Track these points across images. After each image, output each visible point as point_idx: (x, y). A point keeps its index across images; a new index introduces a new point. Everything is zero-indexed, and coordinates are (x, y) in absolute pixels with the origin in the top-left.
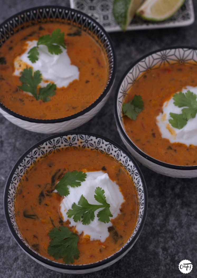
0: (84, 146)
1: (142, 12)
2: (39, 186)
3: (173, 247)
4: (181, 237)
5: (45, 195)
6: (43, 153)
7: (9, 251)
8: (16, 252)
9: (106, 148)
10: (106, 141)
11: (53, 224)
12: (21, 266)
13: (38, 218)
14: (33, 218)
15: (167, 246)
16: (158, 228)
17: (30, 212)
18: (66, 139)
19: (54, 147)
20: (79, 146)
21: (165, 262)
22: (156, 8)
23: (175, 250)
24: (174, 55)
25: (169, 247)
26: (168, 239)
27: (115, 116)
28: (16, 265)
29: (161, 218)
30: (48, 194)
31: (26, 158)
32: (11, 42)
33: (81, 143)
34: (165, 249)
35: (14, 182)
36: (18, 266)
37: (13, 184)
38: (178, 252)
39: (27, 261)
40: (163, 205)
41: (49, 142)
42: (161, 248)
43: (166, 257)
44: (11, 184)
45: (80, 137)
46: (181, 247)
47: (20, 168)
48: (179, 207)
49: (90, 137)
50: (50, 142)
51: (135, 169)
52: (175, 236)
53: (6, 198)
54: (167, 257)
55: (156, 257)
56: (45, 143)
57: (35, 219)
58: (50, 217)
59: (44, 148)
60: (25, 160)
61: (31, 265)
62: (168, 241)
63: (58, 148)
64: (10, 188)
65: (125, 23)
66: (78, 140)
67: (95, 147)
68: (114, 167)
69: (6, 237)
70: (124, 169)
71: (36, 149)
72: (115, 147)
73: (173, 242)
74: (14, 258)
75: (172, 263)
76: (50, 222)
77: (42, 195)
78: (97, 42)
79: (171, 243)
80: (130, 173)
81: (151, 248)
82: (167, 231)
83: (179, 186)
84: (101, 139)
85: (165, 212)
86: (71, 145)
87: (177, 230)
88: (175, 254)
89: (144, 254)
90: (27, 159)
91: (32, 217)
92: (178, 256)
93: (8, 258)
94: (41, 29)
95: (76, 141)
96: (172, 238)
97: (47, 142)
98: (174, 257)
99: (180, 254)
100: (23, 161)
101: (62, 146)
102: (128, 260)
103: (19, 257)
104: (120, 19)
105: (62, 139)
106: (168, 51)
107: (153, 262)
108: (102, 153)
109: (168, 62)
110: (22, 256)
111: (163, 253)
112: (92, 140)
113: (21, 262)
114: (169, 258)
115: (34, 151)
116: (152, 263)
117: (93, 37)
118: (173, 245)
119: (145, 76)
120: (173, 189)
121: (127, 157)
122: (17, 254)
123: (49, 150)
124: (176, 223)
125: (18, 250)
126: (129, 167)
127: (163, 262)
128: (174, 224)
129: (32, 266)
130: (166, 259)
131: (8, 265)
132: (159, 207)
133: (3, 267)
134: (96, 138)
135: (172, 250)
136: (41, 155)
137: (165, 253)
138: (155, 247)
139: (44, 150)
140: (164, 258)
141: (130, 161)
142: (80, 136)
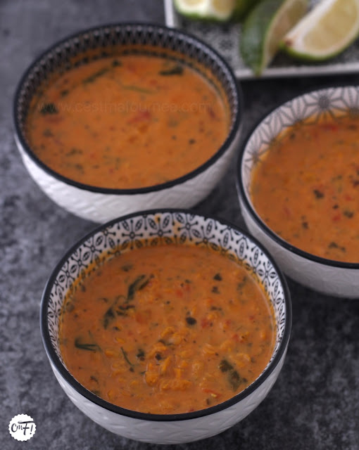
0: (183, 238)
1: (289, 43)
2: (106, 300)
3: (339, 420)
4: (353, 405)
5: (116, 314)
6: (112, 242)
7: (46, 420)
8: (57, 422)
9: (221, 237)
10: (222, 223)
11: (126, 358)
12: (65, 446)
13: (100, 348)
14: (91, 350)
15: (327, 418)
16: (313, 389)
17: (87, 340)
18: (153, 221)
19: (132, 235)
20: (175, 236)
21: (323, 445)
22: (312, 38)
23: (342, 425)
24: (341, 98)
25: (331, 419)
26: (330, 407)
27: (237, 187)
28: (57, 444)
29: (318, 373)
30: (122, 311)
31: (82, 247)
32: (66, 82)
33: (179, 229)
34: (323, 423)
35: (60, 283)
36: (60, 445)
37: (58, 287)
38: (347, 428)
39: (76, 437)
40: (321, 352)
41: (123, 224)
42: (318, 421)
43: (326, 436)
44: (54, 286)
45: (178, 219)
46: (352, 420)
47: (72, 263)
48: (349, 356)
49: (193, 217)
50: (125, 225)
51: (271, 266)
52: (342, 403)
53: (45, 306)
54: (328, 437)
55: (308, 436)
56: (116, 226)
57: (95, 351)
58: (122, 348)
59: (114, 234)
60: (80, 250)
61: (84, 444)
62: (329, 411)
63: (139, 238)
64: (53, 291)
65: (259, 62)
66: (173, 224)
67: (203, 237)
68: (235, 273)
69: (41, 398)
70: (252, 274)
71: (100, 234)
72: (237, 232)
73: (339, 411)
74: (54, 432)
75: (335, 446)
76: (122, 355)
77: (110, 313)
78: (211, 81)
79: (334, 413)
80: (261, 278)
81: (299, 420)
82: (327, 395)
83: (350, 323)
84: (213, 221)
85: (324, 364)
86: (160, 233)
87: (346, 393)
88: (341, 432)
89: (285, 430)
90: (84, 250)
91: (90, 347)
92: (347, 434)
93: (43, 432)
94: (116, 64)
95: (170, 227)
96: (337, 406)
97: (120, 224)
98: (339, 435)
99: (351, 432)
100: (78, 250)
101: (146, 236)
102: (257, 439)
103: (63, 430)
104: (251, 57)
105: (145, 221)
106: (330, 91)
107: (303, 444)
108: (215, 250)
109: (331, 112)
110: (68, 429)
111: (320, 429)
112: (197, 223)
113: (66, 438)
114: (331, 438)
115: (96, 236)
116: (301, 445)
117: (205, 75)
118: (339, 416)
119: (292, 136)
120: (339, 327)
121: (257, 248)
122: (60, 425)
123: (123, 240)
124: (345, 381)
125: (61, 420)
126: (261, 267)
127: (320, 443)
128: (340, 383)
129: (86, 445)
130: (325, 439)
131: (42, 443)
132: (314, 355)
133: (34, 446)
134: (205, 219)
135: (337, 425)
136: (109, 248)
137: (324, 429)
138: (307, 419)
139: (115, 239)
140: (322, 437)
141: (262, 254)
142: (177, 216)
